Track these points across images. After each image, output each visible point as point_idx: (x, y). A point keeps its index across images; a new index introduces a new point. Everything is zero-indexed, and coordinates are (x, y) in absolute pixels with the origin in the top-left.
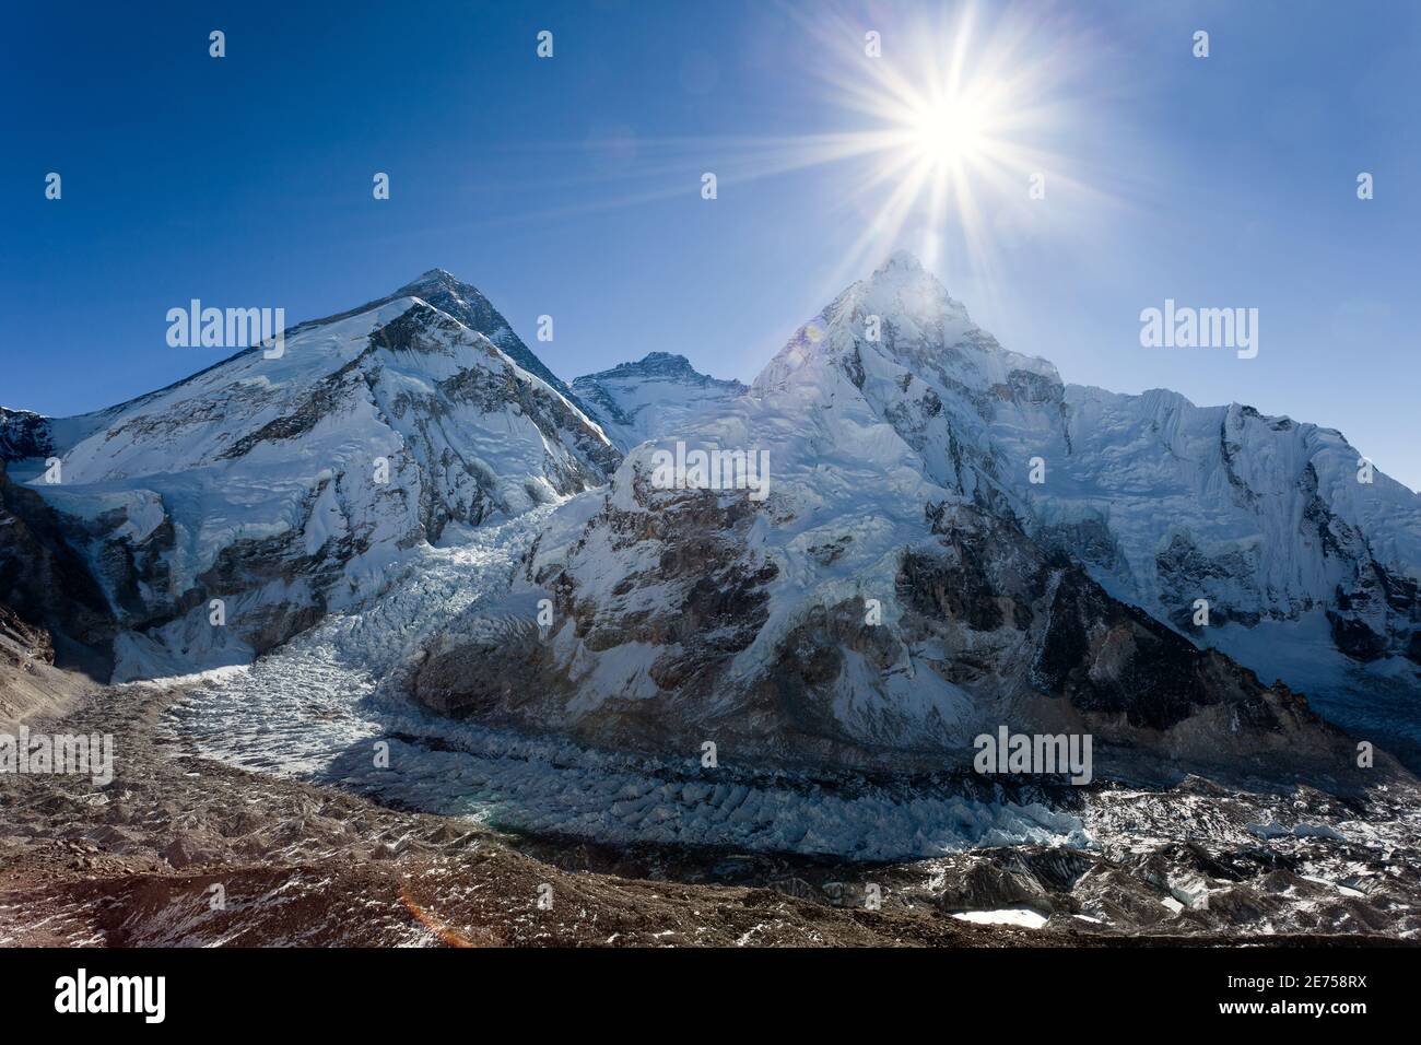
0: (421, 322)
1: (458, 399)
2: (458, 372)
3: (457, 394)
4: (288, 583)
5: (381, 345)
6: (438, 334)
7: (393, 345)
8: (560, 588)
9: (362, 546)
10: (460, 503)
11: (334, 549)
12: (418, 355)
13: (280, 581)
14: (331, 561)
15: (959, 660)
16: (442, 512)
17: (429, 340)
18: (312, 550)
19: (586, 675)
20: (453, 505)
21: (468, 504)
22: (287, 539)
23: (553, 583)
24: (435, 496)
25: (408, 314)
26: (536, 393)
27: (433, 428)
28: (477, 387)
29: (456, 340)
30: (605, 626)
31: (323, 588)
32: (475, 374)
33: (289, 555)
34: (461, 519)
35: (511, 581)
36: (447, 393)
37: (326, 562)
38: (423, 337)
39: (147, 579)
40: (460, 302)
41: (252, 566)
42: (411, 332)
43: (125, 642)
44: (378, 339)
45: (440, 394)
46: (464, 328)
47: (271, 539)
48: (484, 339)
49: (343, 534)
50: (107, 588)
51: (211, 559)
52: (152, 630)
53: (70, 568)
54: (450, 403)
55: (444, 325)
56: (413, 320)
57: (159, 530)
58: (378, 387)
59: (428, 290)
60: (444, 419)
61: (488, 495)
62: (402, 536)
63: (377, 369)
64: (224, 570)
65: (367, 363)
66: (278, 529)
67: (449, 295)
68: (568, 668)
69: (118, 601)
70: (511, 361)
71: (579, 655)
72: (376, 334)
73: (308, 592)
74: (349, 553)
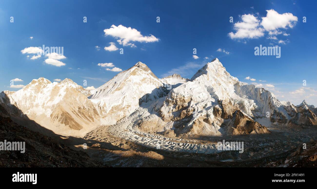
2: (143, 78)
3: (143, 82)
4: (120, 111)
6: (140, 72)
7: (133, 75)
9: (130, 106)
10: (144, 99)
12: (137, 76)
14: (126, 108)
15: (222, 124)
16: (141, 101)
18: (123, 107)
19: (163, 126)
21: (145, 99)
22: (120, 105)
25: (135, 70)
27: (139, 87)
28: (146, 81)
29: (142, 73)
30: (167, 118)
32: (145, 78)
33: (120, 107)
34: (144, 102)
36: (141, 82)
37: (125, 109)
38: (137, 73)
39: (103, 111)
40: (143, 67)
41: (115, 109)
42: (136, 72)
43: (101, 120)
44: (131, 74)
45: (140, 82)
46: (144, 71)
47: (118, 105)
48: (147, 72)
49: (127, 104)
50: (99, 112)
51: (111, 108)
52: (104, 118)
53: (95, 110)
54: (142, 83)
55: (141, 71)
56: (136, 70)
57: (104, 104)
58: (131, 82)
59: (138, 65)
60: (141, 86)
61: (148, 98)
62: (136, 104)
63: (131, 79)
64: (112, 110)
65: (129, 78)
66: (119, 104)
67: (141, 66)
68: (161, 125)
69: (100, 114)
70: (151, 76)
71: (163, 123)
72: (131, 73)
73: (123, 113)
74: (128, 107)
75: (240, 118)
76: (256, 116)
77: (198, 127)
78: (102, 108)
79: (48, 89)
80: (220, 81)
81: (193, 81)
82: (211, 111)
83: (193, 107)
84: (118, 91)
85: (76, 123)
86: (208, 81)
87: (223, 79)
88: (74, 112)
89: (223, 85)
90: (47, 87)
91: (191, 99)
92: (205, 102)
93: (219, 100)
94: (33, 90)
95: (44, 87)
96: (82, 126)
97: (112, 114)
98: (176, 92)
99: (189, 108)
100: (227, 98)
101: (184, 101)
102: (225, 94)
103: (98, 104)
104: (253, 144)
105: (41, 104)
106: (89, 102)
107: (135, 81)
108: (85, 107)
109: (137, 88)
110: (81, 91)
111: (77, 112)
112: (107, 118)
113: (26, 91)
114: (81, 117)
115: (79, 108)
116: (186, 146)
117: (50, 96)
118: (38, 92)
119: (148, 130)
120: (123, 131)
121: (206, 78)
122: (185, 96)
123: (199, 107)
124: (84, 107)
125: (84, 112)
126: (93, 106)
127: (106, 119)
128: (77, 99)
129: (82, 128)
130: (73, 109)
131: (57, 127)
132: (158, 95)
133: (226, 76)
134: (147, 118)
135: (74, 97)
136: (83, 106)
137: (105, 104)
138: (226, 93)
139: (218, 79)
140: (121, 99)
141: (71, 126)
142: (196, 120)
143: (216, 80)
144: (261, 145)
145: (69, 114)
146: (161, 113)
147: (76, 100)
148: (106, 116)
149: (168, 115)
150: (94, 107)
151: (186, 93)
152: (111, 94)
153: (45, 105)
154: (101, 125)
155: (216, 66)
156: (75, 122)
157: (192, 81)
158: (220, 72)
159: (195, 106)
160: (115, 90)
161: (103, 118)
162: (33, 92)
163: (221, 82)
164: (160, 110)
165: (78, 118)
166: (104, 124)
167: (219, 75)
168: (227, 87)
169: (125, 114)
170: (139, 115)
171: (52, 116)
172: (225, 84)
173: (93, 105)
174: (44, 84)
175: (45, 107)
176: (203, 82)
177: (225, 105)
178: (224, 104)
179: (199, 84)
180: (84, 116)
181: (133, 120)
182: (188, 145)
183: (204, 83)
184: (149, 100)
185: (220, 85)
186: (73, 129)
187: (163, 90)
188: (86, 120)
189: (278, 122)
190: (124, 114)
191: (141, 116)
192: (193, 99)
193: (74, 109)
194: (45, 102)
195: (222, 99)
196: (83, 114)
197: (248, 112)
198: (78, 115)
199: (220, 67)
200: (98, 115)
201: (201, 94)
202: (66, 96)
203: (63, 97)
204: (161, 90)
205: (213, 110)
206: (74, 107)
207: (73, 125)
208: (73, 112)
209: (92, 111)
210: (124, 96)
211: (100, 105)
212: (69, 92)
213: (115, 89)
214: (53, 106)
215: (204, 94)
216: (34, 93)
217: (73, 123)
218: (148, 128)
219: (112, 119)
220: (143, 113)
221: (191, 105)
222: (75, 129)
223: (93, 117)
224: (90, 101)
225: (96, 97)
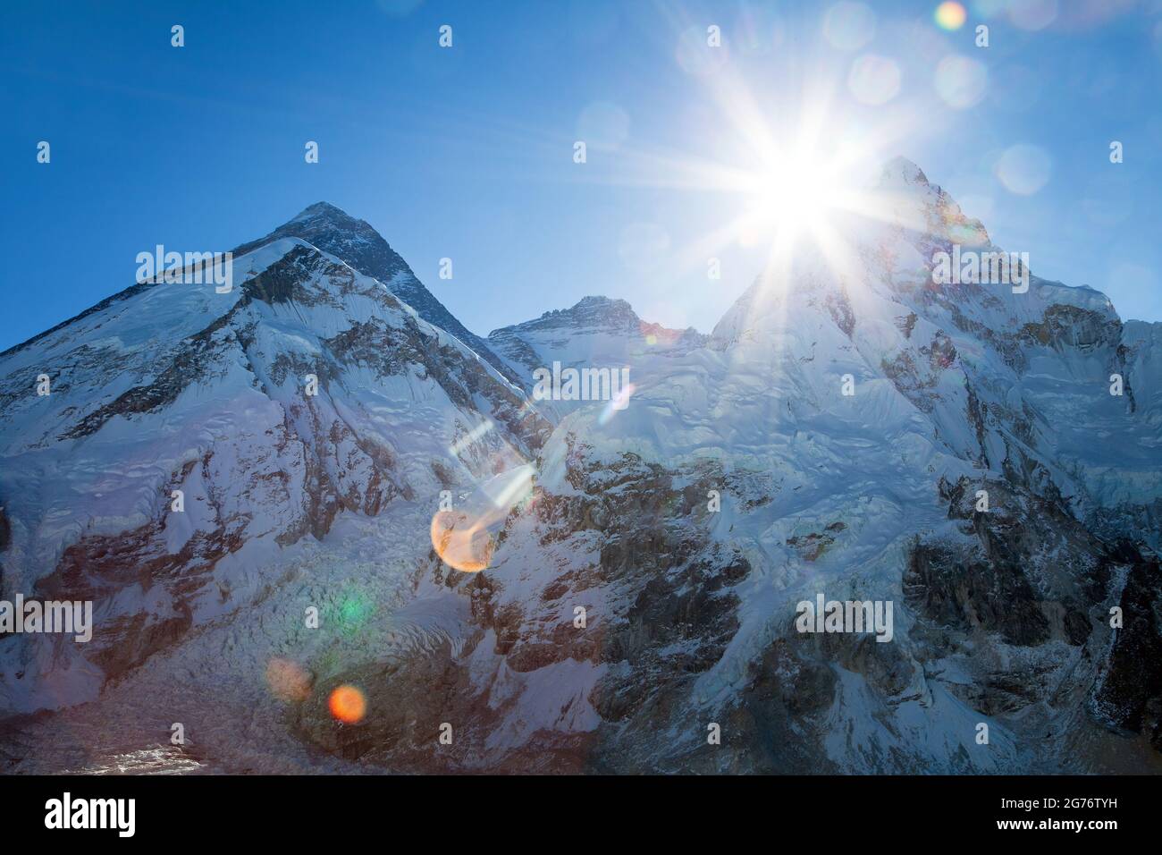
0: (304, 267)
1: (350, 361)
2: (349, 327)
3: (348, 354)
4: (147, 587)
5: (257, 297)
6: (325, 281)
7: (270, 296)
8: (477, 592)
9: (235, 542)
10: (353, 488)
11: (201, 547)
12: (300, 308)
13: (136, 587)
14: (197, 561)
16: (331, 499)
17: (315, 290)
18: (174, 549)
19: (509, 703)
20: (344, 490)
21: (362, 489)
22: (144, 535)
23: (468, 586)
24: (323, 479)
25: (288, 259)
26: (444, 351)
28: (372, 345)
29: (347, 287)
30: (533, 640)
31: (187, 595)
32: (370, 329)
33: (146, 553)
34: (354, 508)
35: (416, 584)
36: (336, 353)
37: (192, 563)
38: (307, 285)
40: (350, 242)
42: (291, 279)
44: (253, 290)
45: (328, 354)
46: (357, 273)
47: (125, 534)
48: (379, 285)
49: (211, 528)
51: (54, 561)
54: (339, 365)
55: (333, 269)
56: (295, 264)
58: (253, 348)
59: (313, 229)
60: (333, 384)
61: (386, 477)
62: (283, 529)
66: (133, 524)
67: (336, 232)
68: (487, 691)
70: (412, 311)
71: (501, 677)
72: (252, 284)
73: (169, 600)
74: (219, 551)
84: (135, 415)
86: (851, 341)
107: (281, 343)
140: (160, 480)
146: (488, 597)
149: (541, 609)
160: (110, 411)
169: (187, 611)
184: (390, 498)
190: (175, 606)
213: (114, 396)
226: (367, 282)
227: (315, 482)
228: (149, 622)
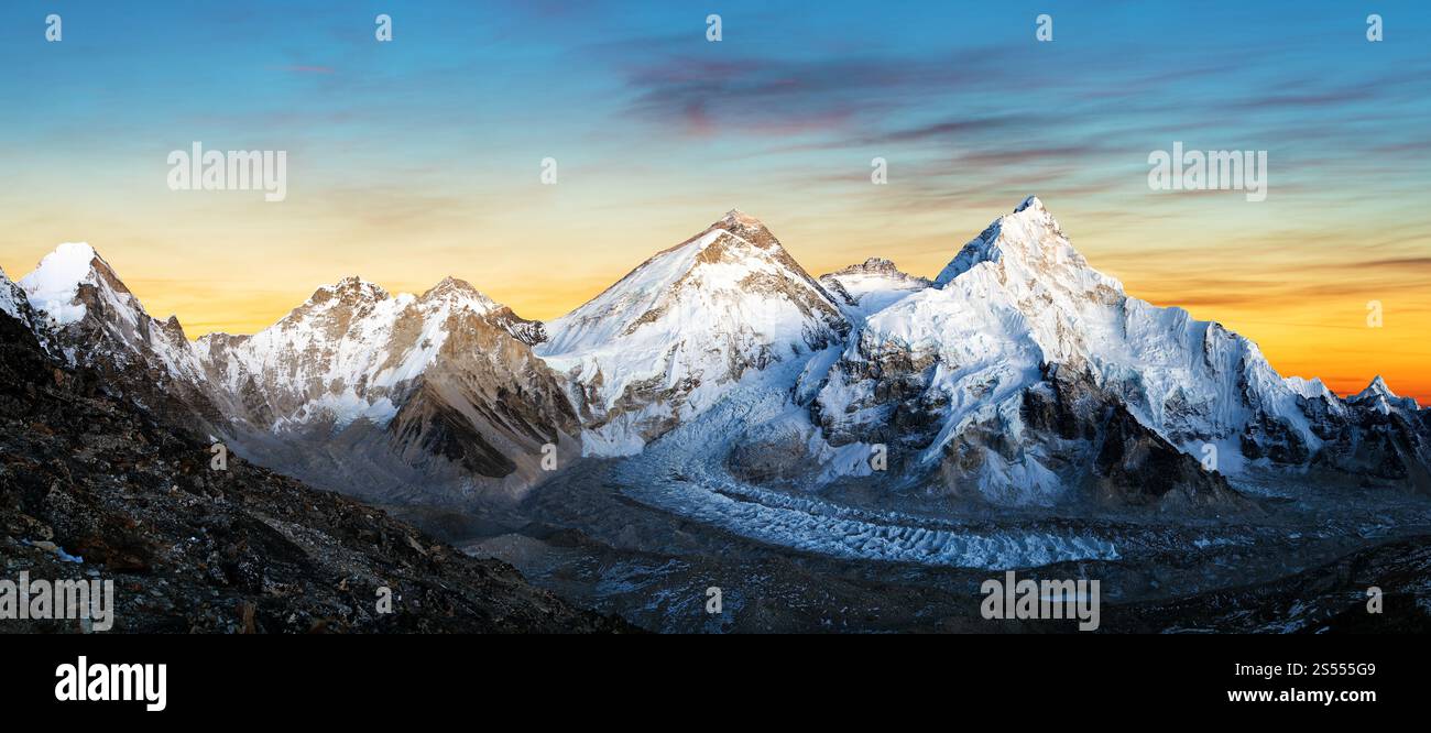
0: (725, 245)
1: (749, 292)
2: (749, 275)
3: (749, 289)
4: (660, 403)
5: (703, 261)
6: (736, 251)
7: (709, 260)
8: (813, 409)
9: (697, 383)
10: (752, 357)
11: (682, 385)
12: (726, 265)
13: (656, 404)
14: (681, 392)
15: (1054, 456)
16: (741, 362)
17: (731, 256)
18: (671, 386)
19: (828, 462)
20: (747, 358)
21: (756, 357)
22: (657, 380)
23: (808, 406)
24: (738, 352)
25: (718, 240)
26: (797, 286)
27: (734, 310)
28: (760, 284)
29: (747, 254)
30: (841, 432)
31: (677, 408)
32: (759, 275)
33: (659, 388)
34: (753, 366)
36: (742, 288)
37: (678, 393)
38: (727, 253)
39: (592, 403)
40: (749, 230)
41: (641, 395)
42: (720, 251)
43: (586, 435)
44: (701, 258)
45: (738, 289)
46: (752, 246)
47: (649, 380)
48: (764, 252)
49: (686, 376)
50: (576, 407)
51: (621, 392)
52: (597, 429)
53: (560, 398)
54: (744, 294)
55: (740, 245)
56: (721, 243)
57: (595, 376)
58: (702, 287)
59: (730, 224)
60: (741, 304)
61: (768, 351)
62: (719, 377)
63: (701, 276)
64: (627, 398)
65: (696, 273)
66: (652, 375)
67: (742, 225)
68: (817, 457)
69: (582, 413)
70: (781, 266)
71: (824, 449)
72: (701, 254)
73: (669, 410)
74: (690, 387)
75: (1124, 436)
76: (1188, 430)
77: (959, 467)
78: (588, 390)
79: (379, 322)
80: (1049, 290)
81: (946, 286)
82: (1012, 409)
83: (944, 387)
84: (650, 324)
85: (490, 450)
86: (1004, 289)
87: (1061, 279)
88: (482, 409)
89: (1061, 304)
90: (374, 313)
91: (937, 358)
92: (990, 367)
93: (1046, 363)
94: (320, 329)
95: (364, 313)
96: (514, 459)
97: (627, 413)
98: (878, 330)
99: (927, 394)
100: (1074, 355)
101: (907, 365)
102: (1069, 340)
103: (571, 373)
104: (1171, 539)
105: (351, 382)
106: (536, 369)
107: (716, 284)
108: (526, 388)
109: (725, 313)
110: (508, 328)
111: (493, 407)
112: (606, 430)
113: (291, 333)
114: (508, 427)
115: (502, 392)
116: (913, 539)
117: (387, 347)
118: (339, 336)
119: (767, 478)
120: (668, 478)
121: (993, 275)
122: (913, 348)
123: (966, 391)
124: (520, 389)
125: (521, 406)
126: (556, 384)
127: (604, 432)
128: (493, 357)
129: (512, 467)
130: (475, 396)
131: (415, 466)
132: (808, 340)
133: (1072, 269)
134: (762, 427)
135: (482, 350)
136: (516, 384)
137: (599, 375)
138: (1072, 339)
139: (1044, 281)
140: (664, 354)
141: (471, 461)
142: (952, 441)
143: (1032, 284)
144: (1203, 543)
145: (461, 416)
146: (819, 411)
147: (488, 362)
148: (601, 423)
149: (845, 418)
150: (559, 385)
151: (917, 334)
152: (623, 337)
153: (368, 385)
154: (585, 455)
155: (1034, 228)
156: (488, 445)
157: (941, 289)
158: (1051, 251)
159: (951, 384)
160: (639, 322)
161: (592, 428)
162: (319, 334)
163: (1055, 294)
164: (815, 400)
165: (497, 432)
166: (597, 452)
167: (1045, 265)
168: (1077, 315)
169: (678, 415)
170: (733, 416)
171: (397, 425)
172: (1070, 301)
173: (553, 380)
174: (363, 304)
175: (370, 392)
176: (983, 293)
177: (1066, 383)
178: (1065, 379)
179: (967, 300)
180: (522, 422)
181: (710, 436)
182: (922, 537)
183: (989, 294)
184: (770, 361)
185: (1051, 302)
186: (480, 473)
187: (827, 320)
188: (530, 440)
189: (1270, 457)
190: (673, 413)
191: (741, 421)
192: (943, 357)
193: (481, 395)
194: (367, 372)
195: (1056, 360)
196: (516, 414)
197: (1155, 413)
198: (499, 420)
199: (1048, 231)
200: (573, 416)
201: (974, 340)
202: (449, 348)
203: (437, 351)
204: (820, 321)
205: (1020, 400)
206: (482, 390)
207: (479, 459)
208: (476, 407)
209: (551, 402)
210: (672, 344)
211: (580, 378)
212: (462, 330)
213: (641, 315)
214: (401, 386)
215: (988, 339)
216: (323, 340)
217: (480, 451)
218: (765, 469)
219: (626, 432)
220: (747, 409)
221: (936, 382)
222: (487, 474)
223: (556, 424)
224: (544, 363)
225: (565, 348)
226: (757, 251)
227: (734, 353)
228: (662, 419)
